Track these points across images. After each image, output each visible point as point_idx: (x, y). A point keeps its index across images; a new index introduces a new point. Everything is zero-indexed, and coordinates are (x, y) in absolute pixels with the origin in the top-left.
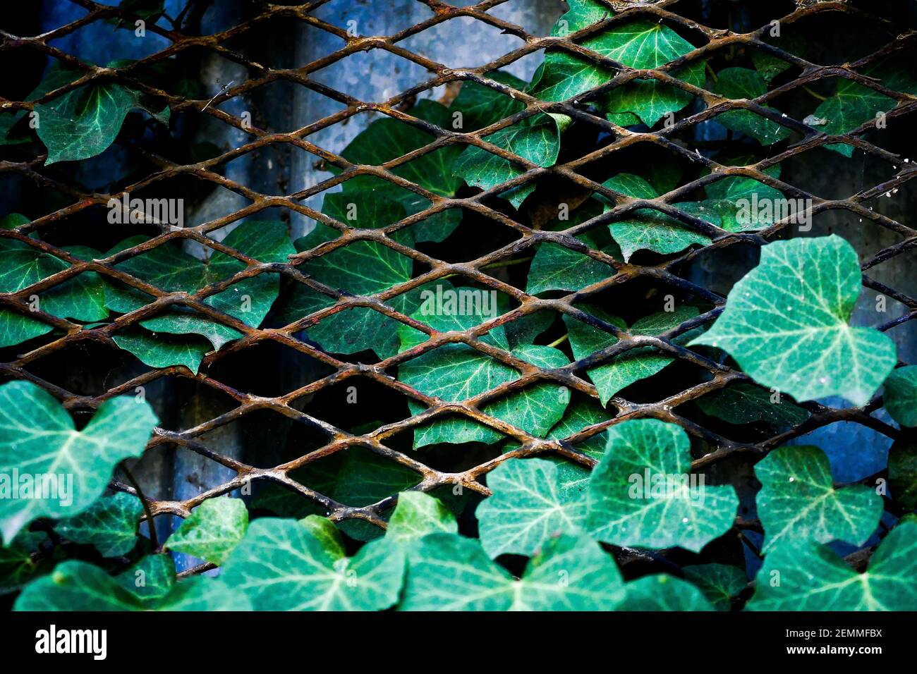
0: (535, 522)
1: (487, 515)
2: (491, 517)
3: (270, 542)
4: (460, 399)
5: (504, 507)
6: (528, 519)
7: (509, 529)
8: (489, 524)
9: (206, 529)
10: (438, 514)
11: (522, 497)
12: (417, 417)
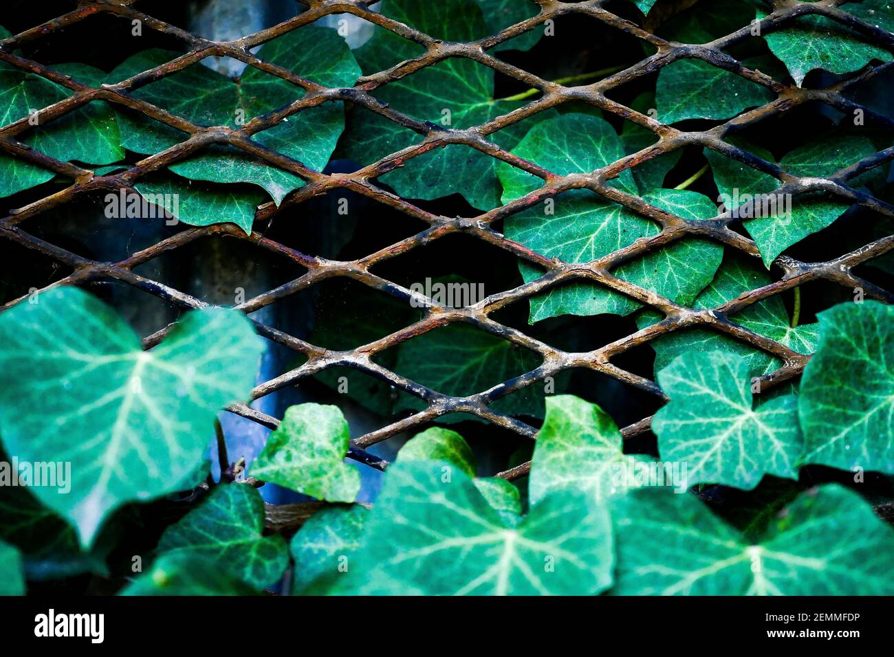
0: (725, 435)
1: (667, 429)
2: (672, 430)
3: (418, 494)
4: (585, 259)
5: (686, 417)
6: (716, 431)
7: (695, 446)
8: (671, 441)
9: (296, 447)
10: (596, 424)
11: (706, 401)
12: (532, 283)
